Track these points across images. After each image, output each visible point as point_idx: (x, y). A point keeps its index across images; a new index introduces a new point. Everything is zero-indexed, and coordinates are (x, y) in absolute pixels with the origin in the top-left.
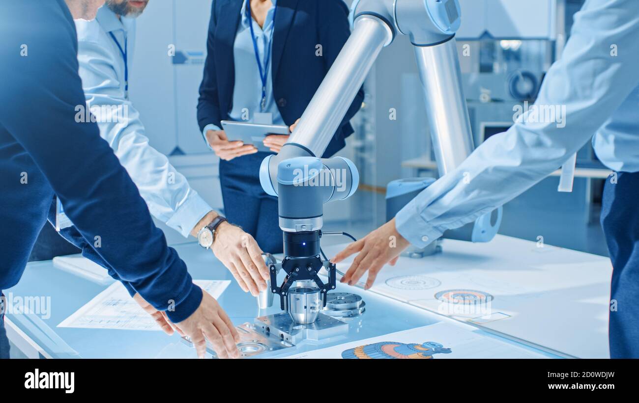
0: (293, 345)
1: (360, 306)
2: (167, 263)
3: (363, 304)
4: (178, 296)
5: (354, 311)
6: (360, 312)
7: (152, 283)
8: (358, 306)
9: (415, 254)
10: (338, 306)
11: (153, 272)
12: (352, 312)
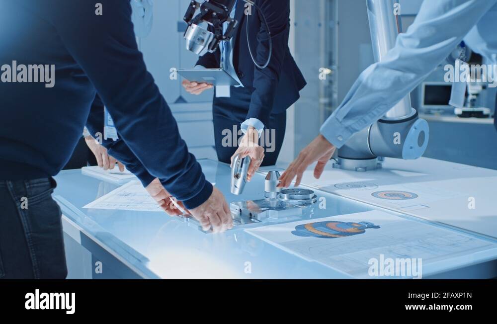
0: (260, 221)
1: (313, 198)
2: (187, 168)
3: (315, 196)
4: (192, 192)
5: (308, 201)
6: (312, 202)
7: (174, 182)
8: (311, 197)
9: (360, 169)
10: (296, 196)
11: (176, 173)
12: (306, 201)
